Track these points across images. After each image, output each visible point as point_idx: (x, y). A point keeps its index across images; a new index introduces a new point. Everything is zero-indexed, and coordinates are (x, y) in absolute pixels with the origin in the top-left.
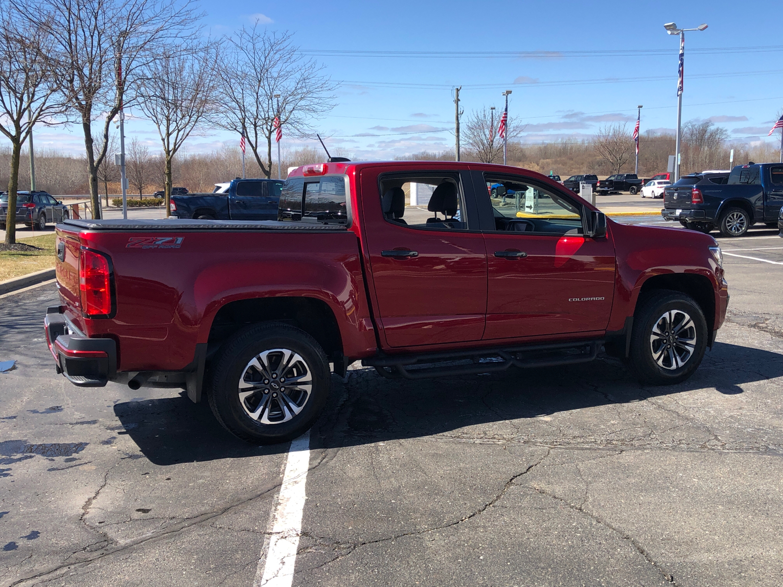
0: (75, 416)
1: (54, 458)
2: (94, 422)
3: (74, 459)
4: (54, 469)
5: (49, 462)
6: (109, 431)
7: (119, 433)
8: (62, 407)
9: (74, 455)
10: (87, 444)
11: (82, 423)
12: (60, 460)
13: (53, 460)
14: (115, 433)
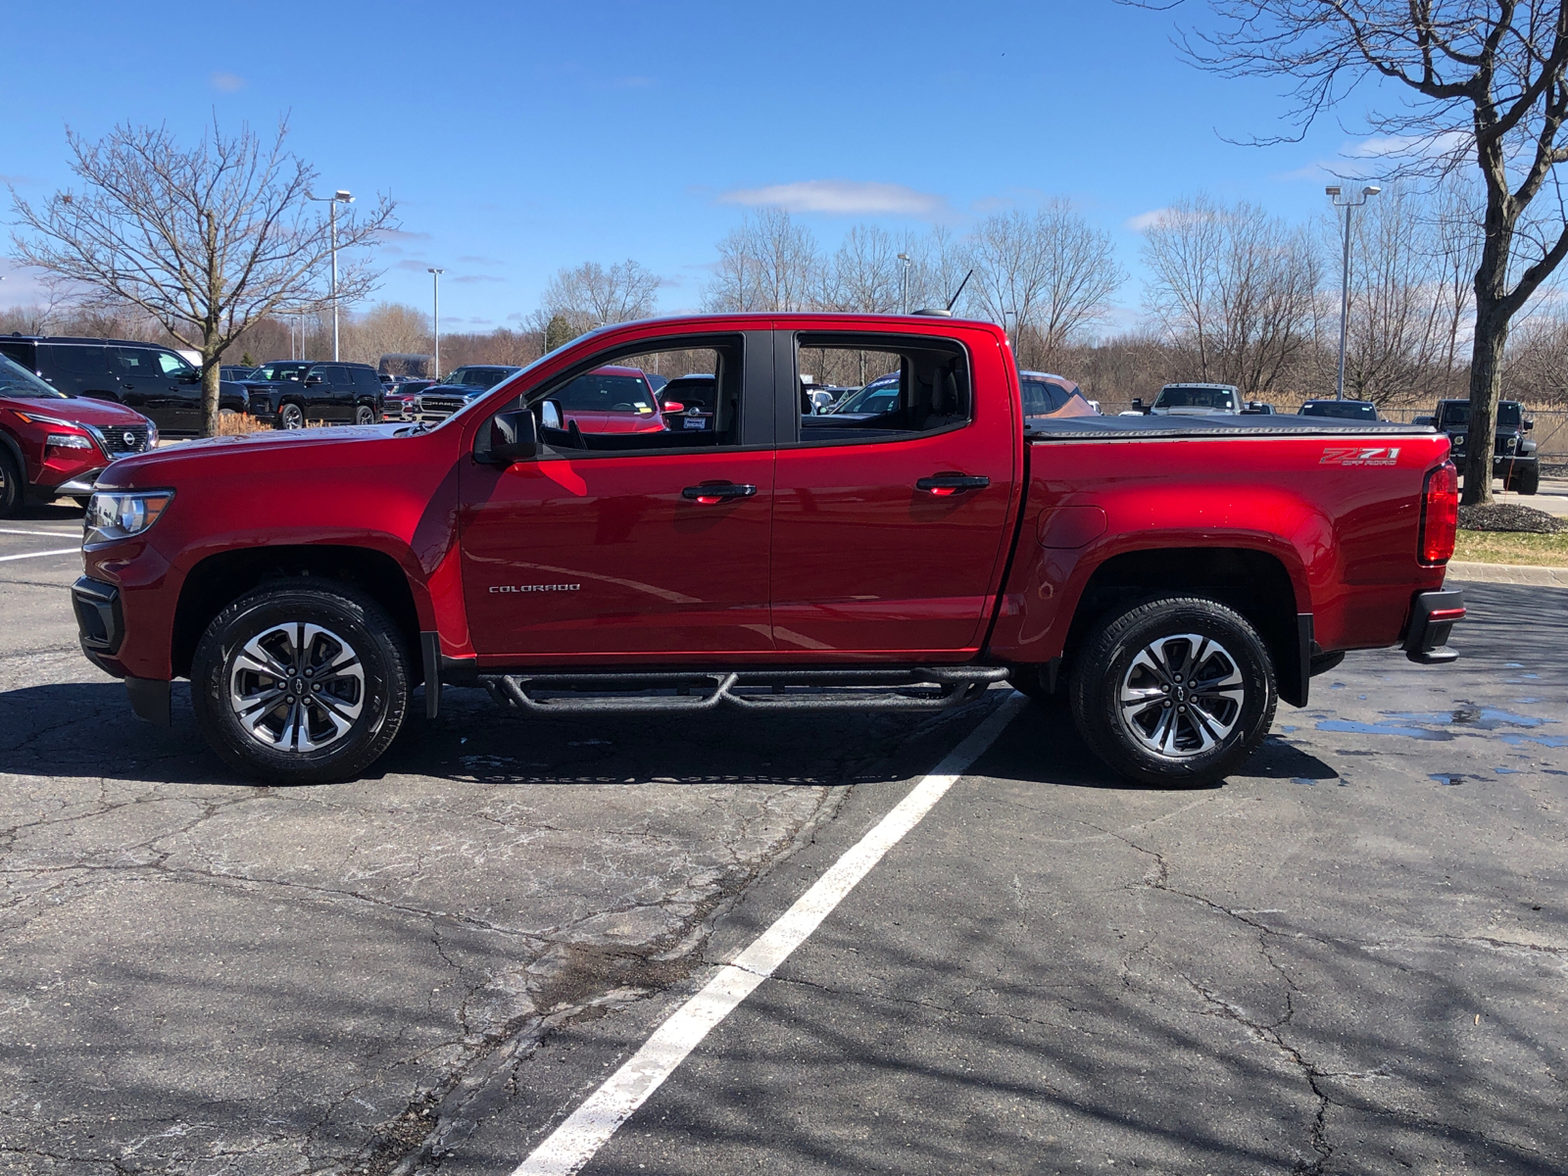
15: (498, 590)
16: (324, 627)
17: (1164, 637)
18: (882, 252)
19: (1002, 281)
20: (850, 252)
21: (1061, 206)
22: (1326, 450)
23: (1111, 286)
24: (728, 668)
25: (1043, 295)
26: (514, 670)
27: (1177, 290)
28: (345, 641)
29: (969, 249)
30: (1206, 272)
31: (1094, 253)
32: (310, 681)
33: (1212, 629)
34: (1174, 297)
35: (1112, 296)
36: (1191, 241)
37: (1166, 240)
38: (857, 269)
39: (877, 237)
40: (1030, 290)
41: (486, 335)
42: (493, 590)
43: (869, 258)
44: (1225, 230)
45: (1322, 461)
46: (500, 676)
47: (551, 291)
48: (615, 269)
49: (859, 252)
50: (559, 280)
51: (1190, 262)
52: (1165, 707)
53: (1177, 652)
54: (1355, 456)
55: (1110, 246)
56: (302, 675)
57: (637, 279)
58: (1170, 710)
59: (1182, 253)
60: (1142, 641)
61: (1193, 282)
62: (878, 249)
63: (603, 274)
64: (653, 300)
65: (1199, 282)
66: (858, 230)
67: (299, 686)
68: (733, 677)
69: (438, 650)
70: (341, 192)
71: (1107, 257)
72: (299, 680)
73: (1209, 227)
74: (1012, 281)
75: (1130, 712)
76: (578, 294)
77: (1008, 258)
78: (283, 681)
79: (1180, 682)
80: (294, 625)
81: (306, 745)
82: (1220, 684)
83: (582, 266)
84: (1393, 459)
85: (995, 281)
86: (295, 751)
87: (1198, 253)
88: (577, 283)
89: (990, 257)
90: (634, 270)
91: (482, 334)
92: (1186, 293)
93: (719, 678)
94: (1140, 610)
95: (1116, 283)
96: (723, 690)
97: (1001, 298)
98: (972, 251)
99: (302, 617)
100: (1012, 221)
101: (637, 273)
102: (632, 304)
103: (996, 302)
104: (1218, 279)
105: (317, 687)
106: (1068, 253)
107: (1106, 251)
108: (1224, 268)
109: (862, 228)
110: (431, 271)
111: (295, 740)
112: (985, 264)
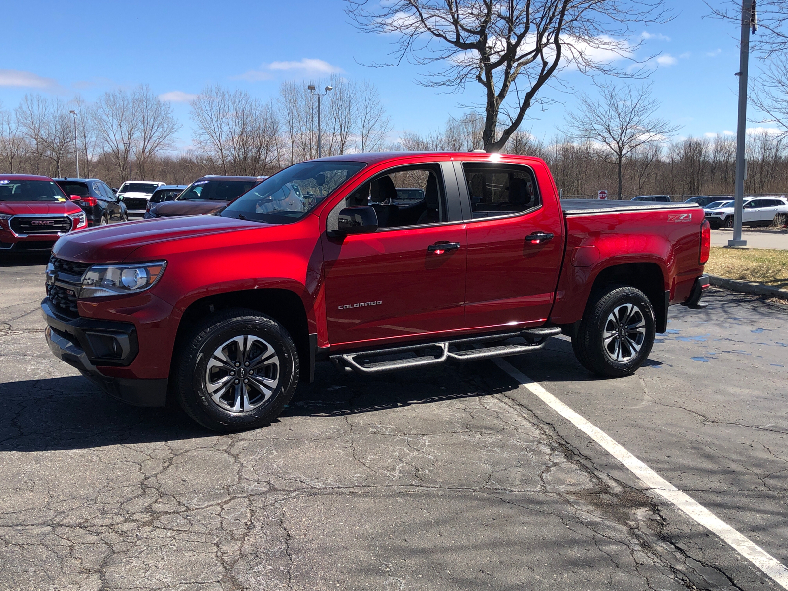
15: (343, 307)
16: (258, 337)
18: (44, 109)
19: (115, 127)
20: (25, 108)
21: (144, 88)
23: (173, 130)
25: (137, 135)
26: (348, 352)
27: (209, 133)
28: (269, 344)
29: (95, 109)
30: (223, 125)
31: (163, 113)
32: (248, 369)
34: (208, 137)
35: (175, 135)
36: (214, 109)
37: (202, 108)
38: (30, 118)
39: (40, 101)
40: (131, 131)
42: (341, 307)
43: (37, 113)
44: (230, 104)
46: (341, 355)
49: (30, 108)
51: (214, 119)
55: (171, 110)
56: (244, 366)
59: (210, 115)
61: (217, 130)
62: (41, 106)
65: (220, 129)
66: (29, 97)
67: (242, 373)
71: (169, 116)
72: (242, 369)
73: (222, 102)
74: (121, 126)
77: (117, 114)
78: (234, 371)
79: (622, 327)
85: (111, 127)
87: (218, 116)
89: (107, 114)
92: (214, 135)
94: (610, 294)
95: (175, 129)
97: (115, 135)
98: (97, 110)
100: (118, 95)
103: (113, 138)
104: (229, 128)
105: (251, 372)
106: (150, 113)
107: (169, 112)
108: (232, 124)
109: (31, 95)
112: (105, 117)
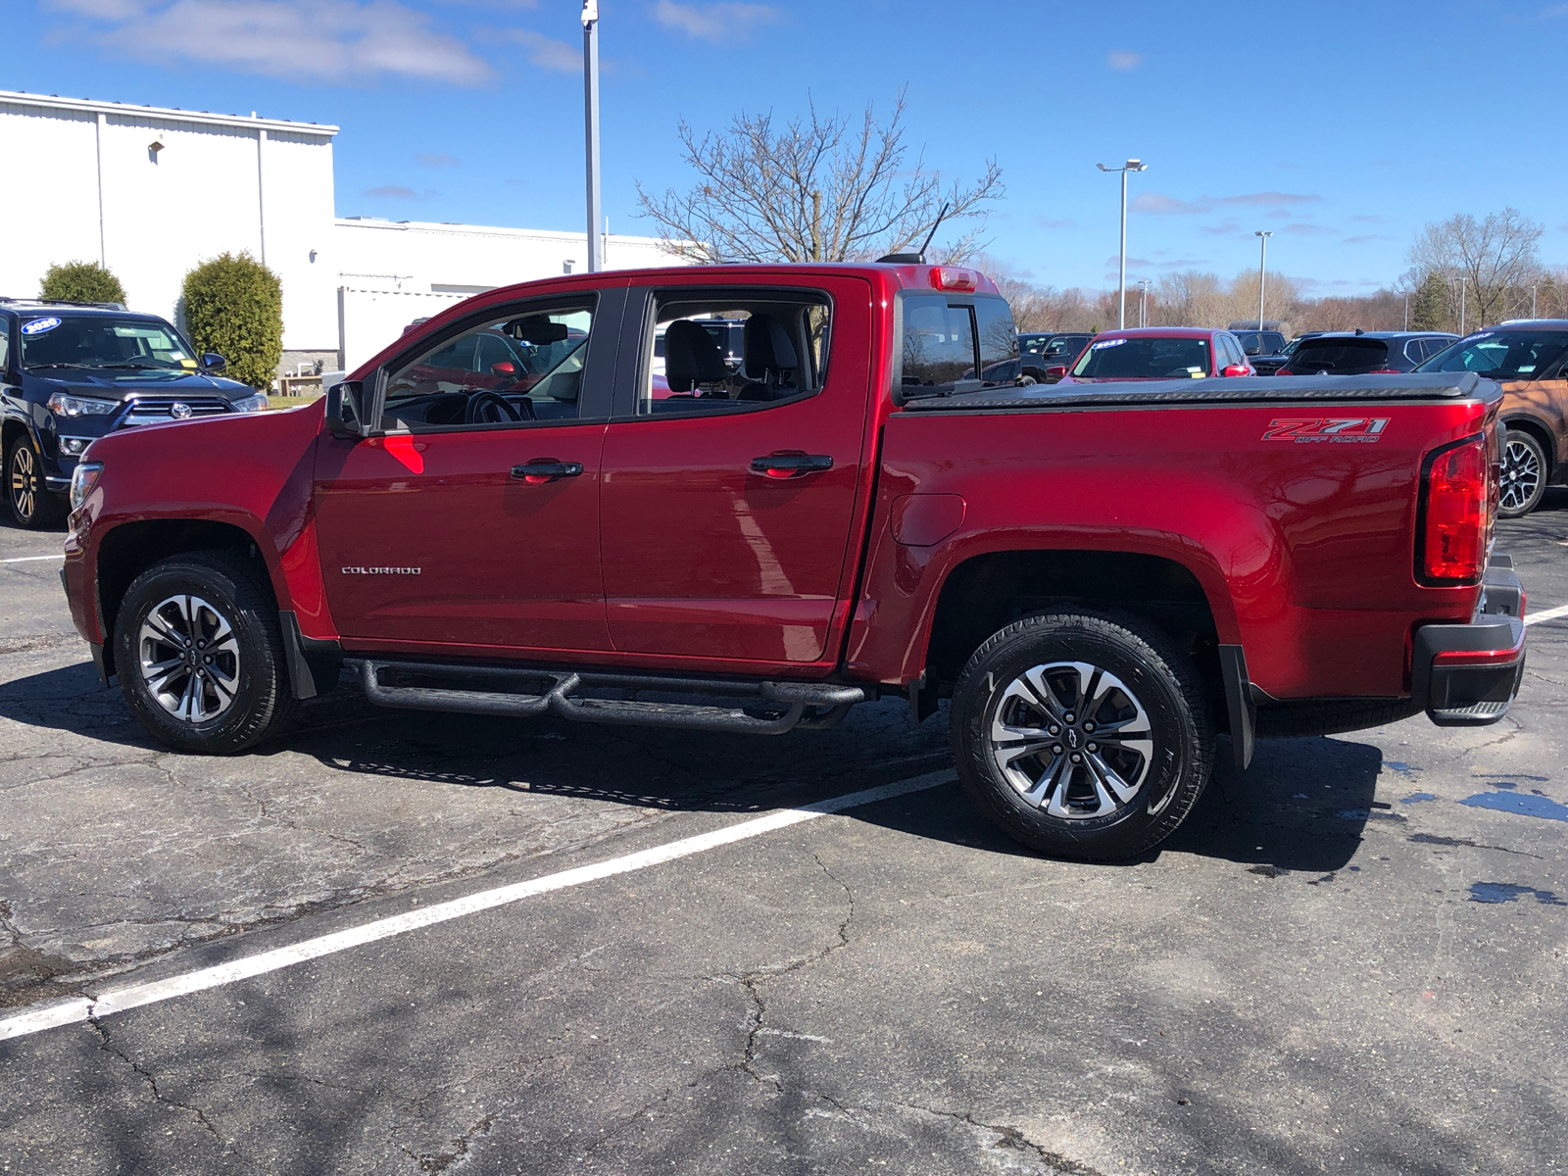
0: (1453, 861)
1: (1532, 794)
2: (1419, 838)
3: (1498, 785)
4: (1537, 779)
5: (1542, 790)
6: (1403, 815)
7: (1388, 807)
8: (1469, 895)
9: (1493, 790)
10: (1463, 802)
11: (1448, 841)
12: (1524, 789)
13: (1533, 791)
14: (1397, 809)
17: (1043, 664)
22: (1275, 422)
24: (569, 667)
33: (1107, 657)
41: (1367, 297)
45: (1267, 436)
47: (1415, 247)
48: (1490, 221)
50: (1425, 235)
52: (1055, 754)
53: (1062, 683)
54: (1317, 429)
57: (1516, 228)
58: (1061, 758)
60: (1015, 667)
63: (1476, 226)
64: (1534, 251)
68: (575, 679)
69: (297, 630)
70: (1130, 161)
75: (1004, 756)
76: (1446, 248)
80: (183, 597)
81: (197, 716)
82: (1121, 730)
83: (1451, 218)
84: (1375, 434)
86: (189, 720)
88: (1446, 237)
90: (1513, 218)
91: (1361, 296)
93: (559, 678)
96: (559, 693)
99: (190, 591)
101: (1517, 223)
102: (1509, 256)
110: (1259, 234)
111: (189, 711)
